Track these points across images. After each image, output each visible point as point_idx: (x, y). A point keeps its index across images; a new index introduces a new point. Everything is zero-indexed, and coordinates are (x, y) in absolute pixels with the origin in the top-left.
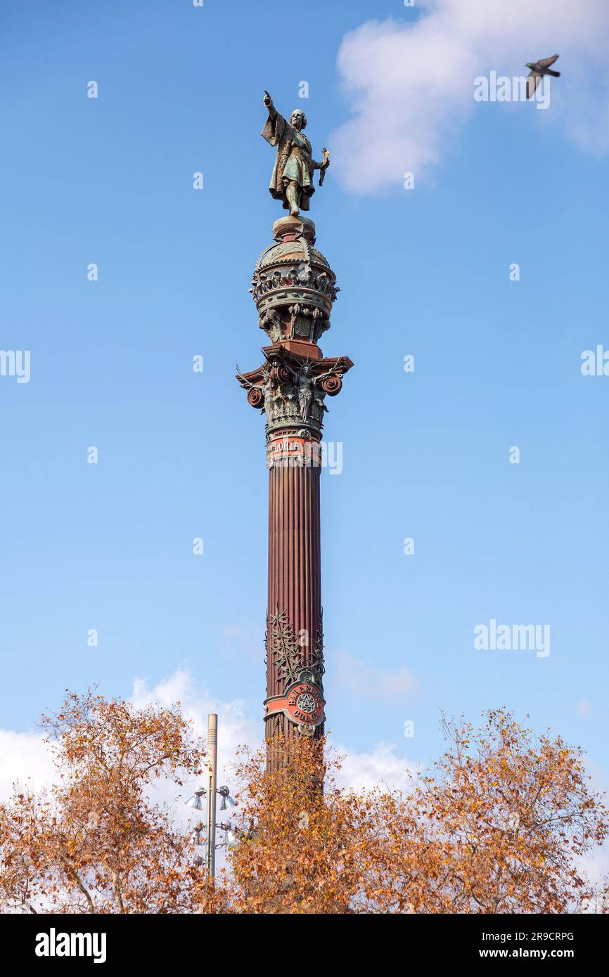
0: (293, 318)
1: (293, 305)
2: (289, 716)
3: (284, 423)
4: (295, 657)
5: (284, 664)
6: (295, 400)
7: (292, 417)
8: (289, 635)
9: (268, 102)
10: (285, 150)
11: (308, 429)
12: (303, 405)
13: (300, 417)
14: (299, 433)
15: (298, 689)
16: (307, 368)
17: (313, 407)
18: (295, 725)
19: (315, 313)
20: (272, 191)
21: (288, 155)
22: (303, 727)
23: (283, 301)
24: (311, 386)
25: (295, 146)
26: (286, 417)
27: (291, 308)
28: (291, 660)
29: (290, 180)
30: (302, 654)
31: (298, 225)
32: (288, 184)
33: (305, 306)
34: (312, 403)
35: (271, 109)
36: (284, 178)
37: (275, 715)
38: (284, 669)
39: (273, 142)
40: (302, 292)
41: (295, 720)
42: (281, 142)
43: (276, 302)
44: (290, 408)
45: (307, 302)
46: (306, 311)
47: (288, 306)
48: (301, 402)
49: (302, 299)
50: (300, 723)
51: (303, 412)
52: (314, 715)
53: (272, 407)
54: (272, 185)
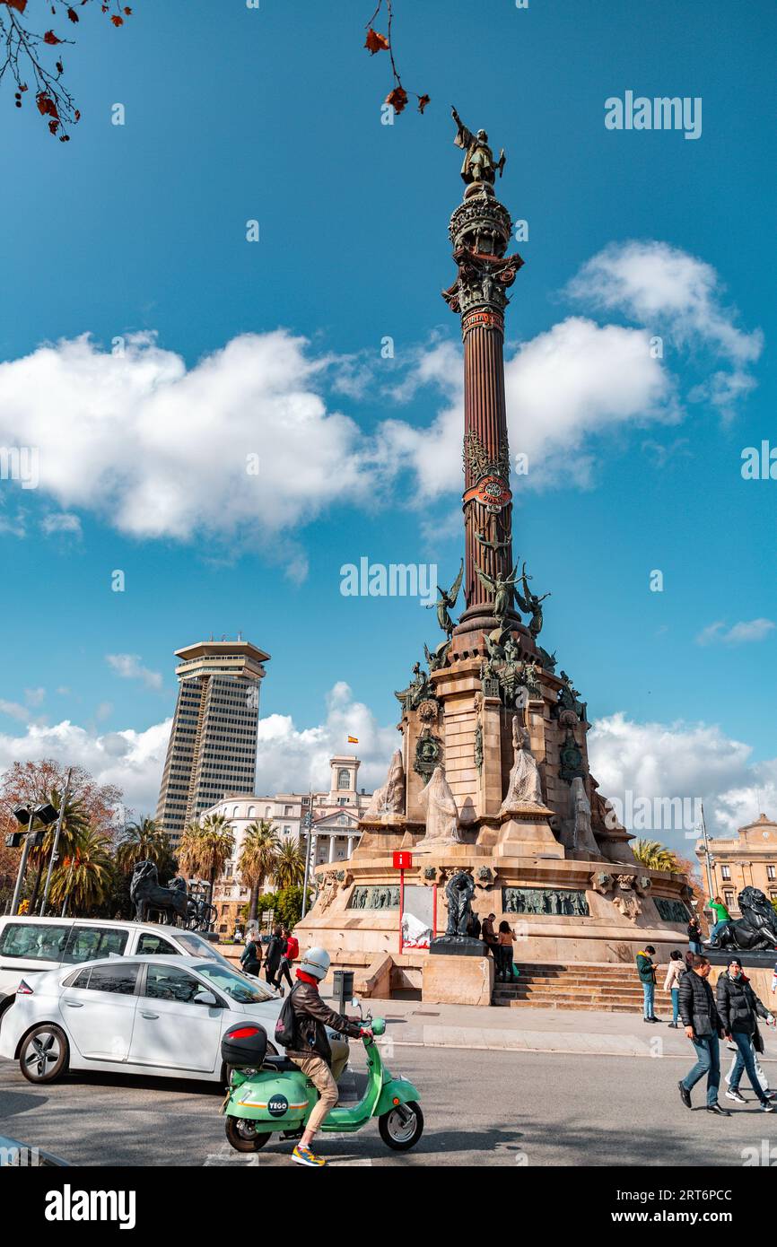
0: (477, 240)
1: (476, 229)
2: (478, 499)
3: (472, 305)
4: (483, 459)
5: (475, 465)
6: (479, 289)
7: (477, 300)
8: (478, 444)
9: (455, 114)
10: (471, 149)
11: (491, 306)
12: (485, 290)
13: (483, 299)
14: (483, 310)
15: (486, 481)
16: (487, 267)
17: (495, 294)
18: (485, 507)
19: (492, 234)
20: (463, 175)
21: (474, 152)
22: (490, 508)
23: (469, 229)
24: (491, 279)
25: (479, 146)
26: (473, 302)
27: (474, 232)
28: (481, 460)
29: (475, 164)
30: (489, 455)
31: (480, 186)
32: (473, 167)
33: (485, 229)
34: (492, 290)
35: (458, 121)
36: (471, 163)
37: (469, 503)
38: (475, 468)
39: (462, 146)
40: (481, 220)
41: (484, 503)
42: (467, 146)
43: (464, 231)
44: (476, 295)
45: (487, 226)
46: (486, 232)
47: (473, 230)
48: (484, 290)
49: (482, 224)
50: (488, 504)
51: (486, 296)
52: (500, 498)
53: (464, 299)
54: (463, 171)
